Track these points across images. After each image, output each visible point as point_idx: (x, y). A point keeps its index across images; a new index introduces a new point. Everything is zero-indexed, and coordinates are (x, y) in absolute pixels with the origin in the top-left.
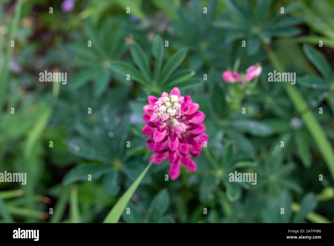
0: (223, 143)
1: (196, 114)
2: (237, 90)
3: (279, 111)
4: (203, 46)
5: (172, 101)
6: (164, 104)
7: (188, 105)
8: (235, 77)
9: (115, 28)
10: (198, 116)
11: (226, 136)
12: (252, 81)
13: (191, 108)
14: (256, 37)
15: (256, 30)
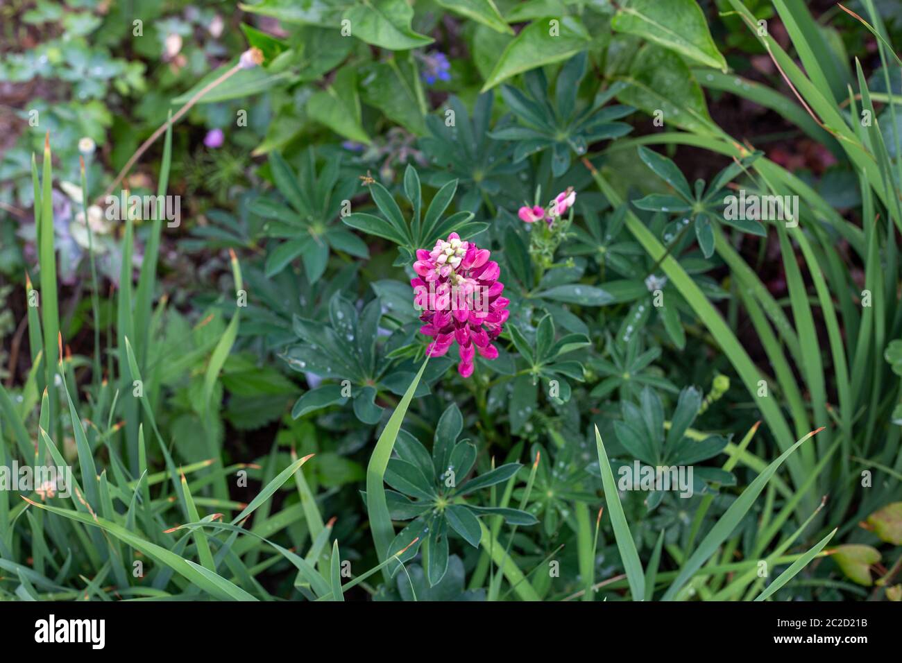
0: (534, 324)
1: (488, 265)
2: (543, 236)
3: (620, 265)
4: (479, 176)
5: (454, 246)
6: (444, 253)
7: (475, 254)
8: (536, 213)
9: (320, 167)
10: (490, 270)
11: (536, 312)
12: (565, 216)
13: (480, 257)
14: (563, 146)
15: (561, 136)
